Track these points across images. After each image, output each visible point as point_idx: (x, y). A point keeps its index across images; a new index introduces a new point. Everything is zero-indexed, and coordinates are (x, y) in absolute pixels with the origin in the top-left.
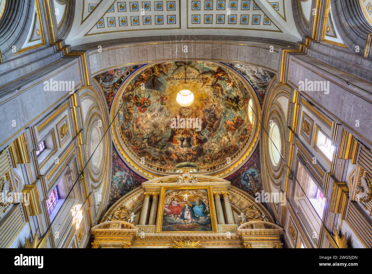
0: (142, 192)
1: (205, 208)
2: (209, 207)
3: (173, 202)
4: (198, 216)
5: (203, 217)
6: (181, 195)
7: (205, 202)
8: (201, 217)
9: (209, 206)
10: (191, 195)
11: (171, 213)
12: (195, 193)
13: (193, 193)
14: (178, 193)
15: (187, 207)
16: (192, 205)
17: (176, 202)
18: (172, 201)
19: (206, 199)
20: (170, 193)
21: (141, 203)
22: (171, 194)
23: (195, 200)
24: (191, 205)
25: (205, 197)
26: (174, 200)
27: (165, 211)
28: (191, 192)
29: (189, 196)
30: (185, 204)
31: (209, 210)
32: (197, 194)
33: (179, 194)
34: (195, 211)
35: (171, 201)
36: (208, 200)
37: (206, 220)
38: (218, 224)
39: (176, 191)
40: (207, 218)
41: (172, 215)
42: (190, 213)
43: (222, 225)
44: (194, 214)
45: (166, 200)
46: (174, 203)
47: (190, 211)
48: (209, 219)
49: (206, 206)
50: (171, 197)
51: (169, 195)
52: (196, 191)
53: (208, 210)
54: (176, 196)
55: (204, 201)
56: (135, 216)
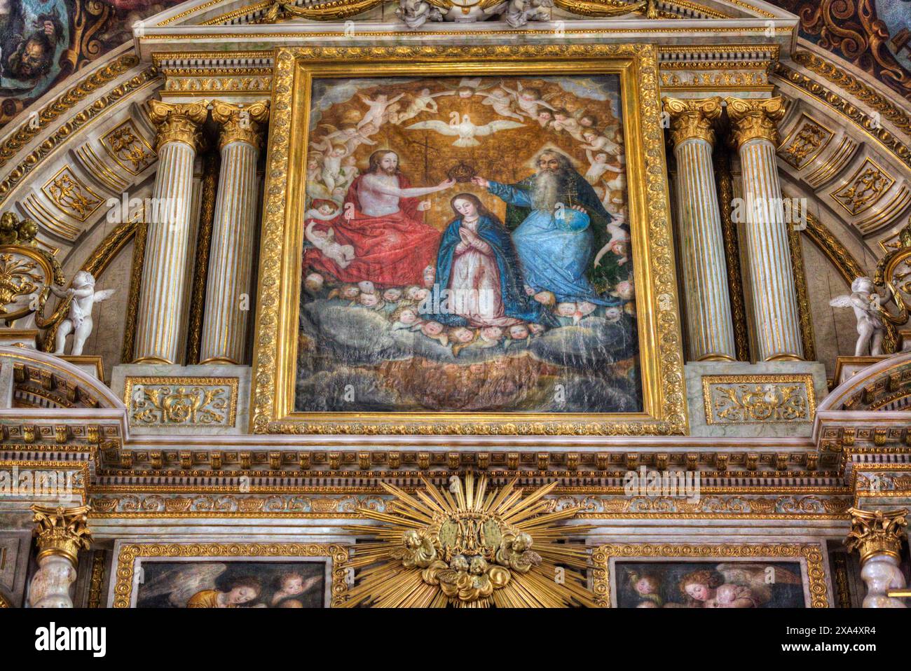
0: (138, 96)
1: (597, 234)
2: (626, 227)
3: (370, 180)
4: (545, 298)
5: (586, 307)
6: (431, 124)
7: (601, 183)
8: (566, 308)
9: (627, 213)
10: (498, 125)
11: (352, 275)
12: (528, 104)
13: (514, 106)
14: (405, 105)
15: (472, 221)
16: (509, 209)
17: (389, 185)
18: (363, 172)
19: (611, 159)
20: (346, 107)
21: (139, 180)
22: (355, 114)
23: (531, 164)
24: (497, 207)
25: (599, 143)
26: (374, 168)
27: (311, 261)
28: (498, 100)
29: (484, 130)
30: (459, 203)
31: (628, 246)
32: (543, 120)
33: (411, 114)
34: (524, 254)
35: (351, 171)
36: (624, 166)
37: (609, 328)
38: (687, 357)
39: (389, 92)
40: (614, 312)
41: (366, 285)
42: (489, 269)
43: (711, 366)
44: (519, 279)
45: (322, 165)
46: (377, 194)
47: (492, 256)
48: (625, 315)
49: (608, 218)
50: (356, 142)
51: (341, 126)
52: (539, 93)
53: (619, 249)
54: (392, 132)
55: (594, 171)
56: (100, 295)
